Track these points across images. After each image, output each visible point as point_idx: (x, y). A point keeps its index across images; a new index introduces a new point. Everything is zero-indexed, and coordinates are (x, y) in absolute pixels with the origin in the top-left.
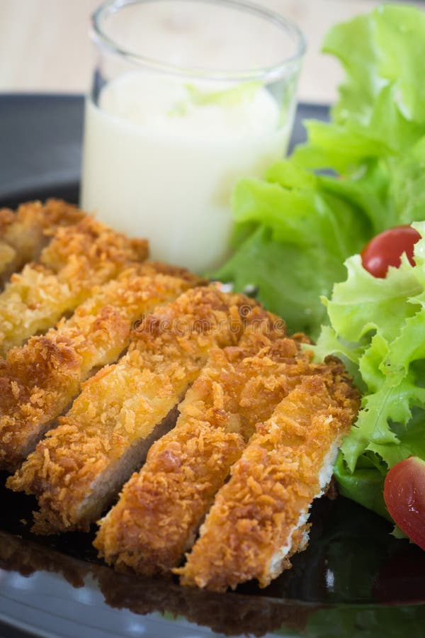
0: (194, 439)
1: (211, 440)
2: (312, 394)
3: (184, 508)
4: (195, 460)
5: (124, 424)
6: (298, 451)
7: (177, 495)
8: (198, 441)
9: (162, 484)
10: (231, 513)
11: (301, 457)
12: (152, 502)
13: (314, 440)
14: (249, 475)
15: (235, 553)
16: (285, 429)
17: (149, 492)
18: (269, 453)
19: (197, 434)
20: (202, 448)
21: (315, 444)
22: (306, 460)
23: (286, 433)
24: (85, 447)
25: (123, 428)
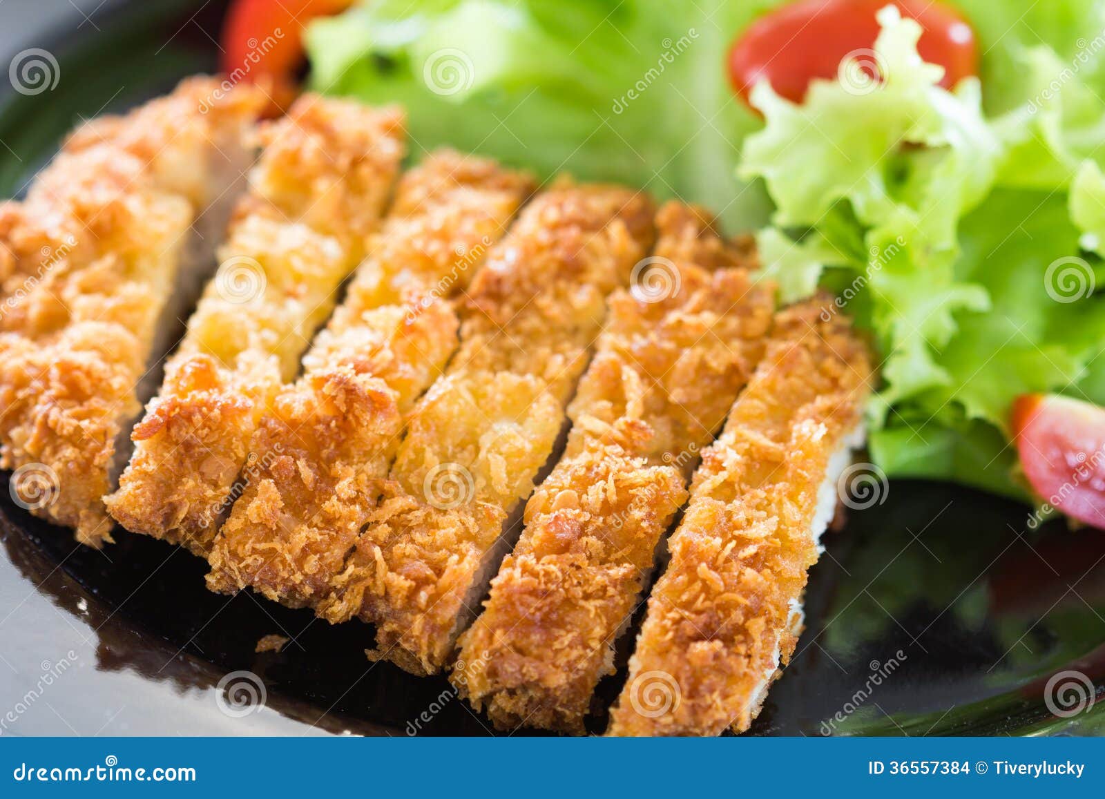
0: (601, 483)
1: (627, 483)
2: (787, 376)
3: (592, 615)
4: (604, 522)
5: (489, 479)
6: (774, 495)
7: (579, 592)
8: (606, 487)
9: (553, 576)
10: (676, 631)
11: (780, 503)
12: (539, 609)
13: (799, 471)
14: (700, 561)
15: (690, 702)
16: (748, 453)
17: (533, 593)
18: (728, 508)
19: (603, 473)
20: (613, 498)
21: (801, 476)
22: (789, 508)
23: (752, 459)
24: (440, 535)
25: (489, 485)
